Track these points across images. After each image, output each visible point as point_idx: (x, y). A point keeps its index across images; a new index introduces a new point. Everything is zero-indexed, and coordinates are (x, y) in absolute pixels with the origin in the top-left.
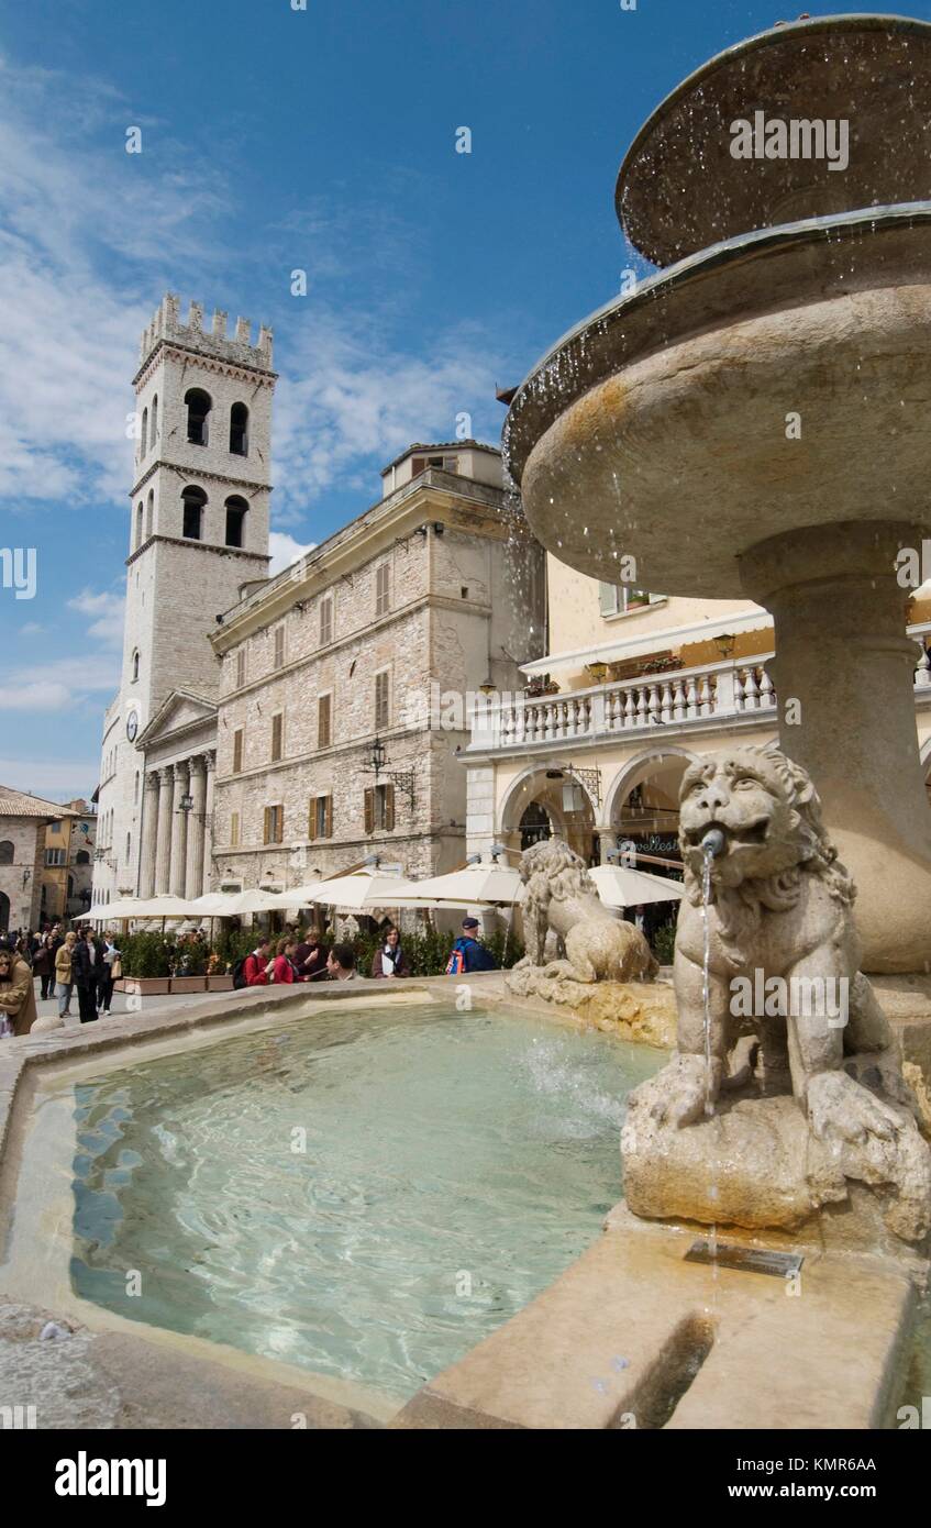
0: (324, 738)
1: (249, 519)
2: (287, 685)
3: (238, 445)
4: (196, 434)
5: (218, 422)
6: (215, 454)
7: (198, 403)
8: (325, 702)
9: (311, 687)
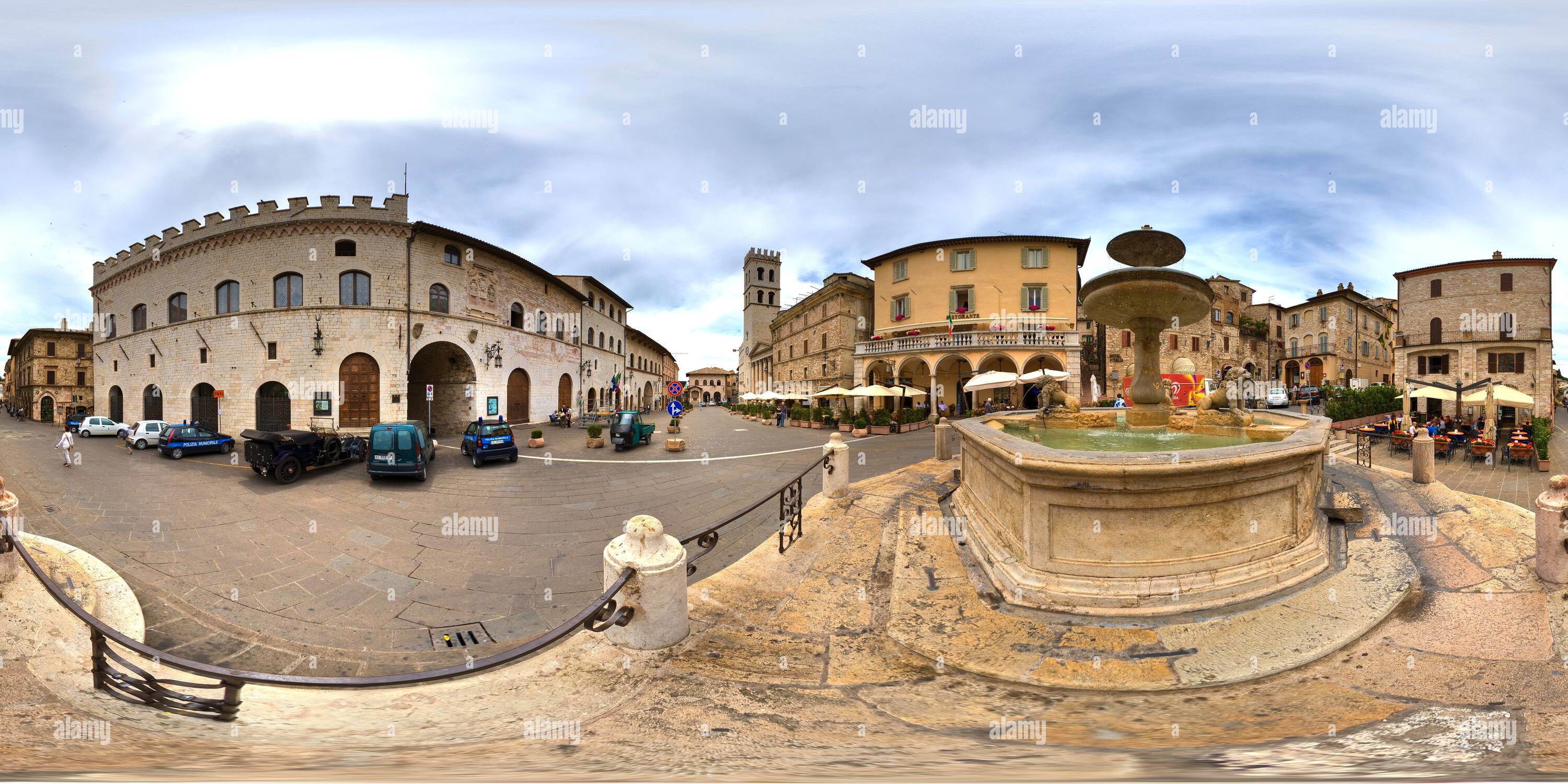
0: (806, 351)
1: (775, 297)
2: (794, 338)
3: (771, 279)
4: (760, 278)
5: (766, 274)
6: (766, 282)
7: (761, 271)
8: (806, 342)
9: (802, 338)
